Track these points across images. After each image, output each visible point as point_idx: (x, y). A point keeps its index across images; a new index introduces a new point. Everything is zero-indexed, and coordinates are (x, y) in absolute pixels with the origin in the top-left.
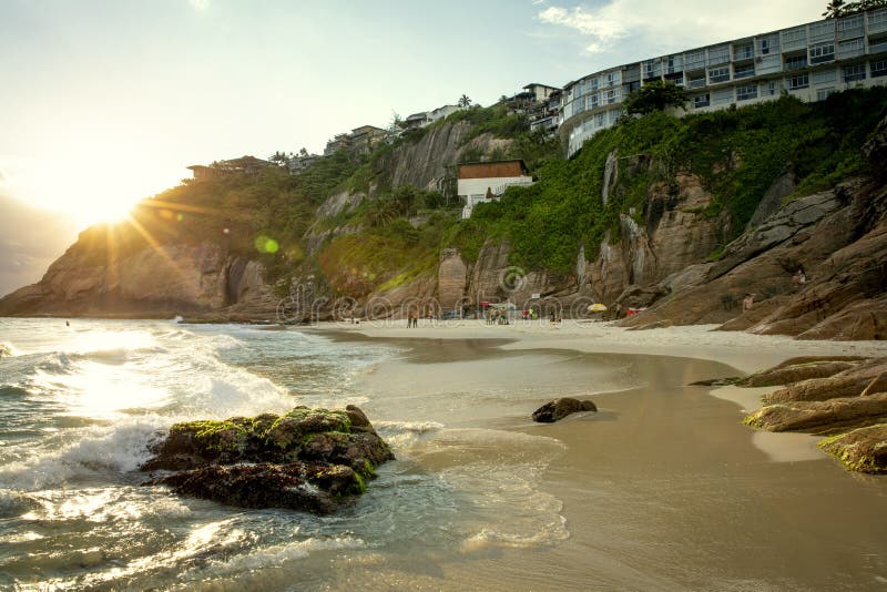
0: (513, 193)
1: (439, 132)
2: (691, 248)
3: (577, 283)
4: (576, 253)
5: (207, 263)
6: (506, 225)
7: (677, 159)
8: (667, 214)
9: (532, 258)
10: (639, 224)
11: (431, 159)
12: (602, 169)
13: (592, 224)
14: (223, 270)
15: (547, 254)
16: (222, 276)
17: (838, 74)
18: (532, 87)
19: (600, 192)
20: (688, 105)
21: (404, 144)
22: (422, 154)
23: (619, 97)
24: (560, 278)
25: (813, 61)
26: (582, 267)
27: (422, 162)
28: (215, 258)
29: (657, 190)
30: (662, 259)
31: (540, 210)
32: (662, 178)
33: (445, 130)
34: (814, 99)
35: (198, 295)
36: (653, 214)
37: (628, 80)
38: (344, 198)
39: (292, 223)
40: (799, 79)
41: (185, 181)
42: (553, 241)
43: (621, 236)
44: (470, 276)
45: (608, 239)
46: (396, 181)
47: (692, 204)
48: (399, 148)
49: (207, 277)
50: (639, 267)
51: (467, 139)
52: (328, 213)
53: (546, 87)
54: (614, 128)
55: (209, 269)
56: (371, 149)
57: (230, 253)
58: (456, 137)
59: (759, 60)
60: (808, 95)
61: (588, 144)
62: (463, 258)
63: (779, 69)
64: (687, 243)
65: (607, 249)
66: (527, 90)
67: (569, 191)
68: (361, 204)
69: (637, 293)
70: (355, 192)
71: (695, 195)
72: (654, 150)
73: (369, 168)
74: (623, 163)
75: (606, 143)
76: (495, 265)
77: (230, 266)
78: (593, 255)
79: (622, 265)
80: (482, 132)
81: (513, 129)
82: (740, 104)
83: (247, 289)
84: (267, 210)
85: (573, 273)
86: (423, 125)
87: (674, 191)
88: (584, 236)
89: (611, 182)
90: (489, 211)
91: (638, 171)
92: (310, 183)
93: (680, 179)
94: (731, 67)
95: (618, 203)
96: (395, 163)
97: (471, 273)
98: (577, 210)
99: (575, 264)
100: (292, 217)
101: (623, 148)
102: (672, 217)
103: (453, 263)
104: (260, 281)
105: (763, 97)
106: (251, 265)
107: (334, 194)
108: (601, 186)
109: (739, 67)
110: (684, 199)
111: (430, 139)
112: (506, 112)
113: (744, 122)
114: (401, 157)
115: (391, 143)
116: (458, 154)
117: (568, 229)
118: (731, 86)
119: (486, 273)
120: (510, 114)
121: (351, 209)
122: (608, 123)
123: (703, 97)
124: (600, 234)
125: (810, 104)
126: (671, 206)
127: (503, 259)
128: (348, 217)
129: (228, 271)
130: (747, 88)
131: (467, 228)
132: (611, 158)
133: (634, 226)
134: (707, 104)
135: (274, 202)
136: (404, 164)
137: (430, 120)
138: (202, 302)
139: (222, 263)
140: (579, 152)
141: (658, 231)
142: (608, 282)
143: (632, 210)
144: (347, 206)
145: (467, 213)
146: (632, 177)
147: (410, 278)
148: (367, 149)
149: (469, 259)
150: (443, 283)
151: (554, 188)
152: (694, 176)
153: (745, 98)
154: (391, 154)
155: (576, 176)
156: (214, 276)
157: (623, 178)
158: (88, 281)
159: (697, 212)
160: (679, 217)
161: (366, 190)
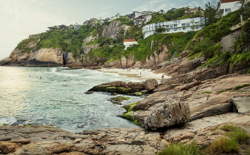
0: (134, 45)
1: (113, 23)
2: (164, 58)
3: (146, 63)
4: (146, 58)
5: (58, 53)
6: (133, 52)
7: (163, 43)
8: (161, 52)
9: (138, 58)
10: (157, 54)
11: (112, 30)
12: (151, 43)
13: (149, 53)
14: (62, 55)
15: (141, 58)
16: (62, 56)
17: (190, 28)
18: (134, 12)
19: (150, 47)
20: (166, 32)
21: (105, 25)
22: (110, 28)
23: (154, 29)
24: (143, 62)
25: (187, 25)
26: (147, 60)
27: (109, 30)
28: (60, 52)
29: (160, 48)
30: (160, 60)
31: (140, 49)
32: (160, 46)
33: (115, 23)
34: (186, 32)
35: (57, 61)
36: (159, 52)
37: (156, 26)
38: (91, 38)
39: (78, 44)
40: (184, 28)
41: (47, 31)
42: (142, 56)
43: (154, 55)
44: (127, 61)
45: (151, 56)
46: (103, 34)
47: (165, 51)
48: (104, 26)
49: (58, 56)
50: (156, 61)
51: (120, 25)
52: (87, 41)
53: (137, 12)
54: (153, 35)
55: (59, 54)
56: (95, 25)
57: (63, 51)
58: (117, 25)
59: (178, 24)
60: (185, 31)
61: (148, 37)
62: (126, 58)
63: (181, 26)
64: (164, 57)
65: (151, 58)
66: (133, 13)
67: (145, 46)
68: (95, 39)
69: (156, 66)
70: (93, 36)
71: (166, 49)
72: (160, 41)
73: (96, 30)
74: (154, 43)
75: (151, 38)
76: (132, 59)
77: (64, 54)
78: (149, 59)
79: (154, 60)
80: (123, 24)
81: (130, 24)
82: (174, 32)
83: (69, 59)
84: (71, 40)
85: (145, 61)
86: (109, 21)
87: (162, 48)
88: (147, 55)
89: (152, 46)
90: (130, 49)
91: (157, 44)
92: (81, 33)
93: (163, 46)
94: (173, 25)
95: (153, 50)
96: (103, 30)
97: (127, 60)
98: (146, 50)
99: (146, 59)
100: (78, 42)
101: (154, 40)
102: (162, 53)
103: (124, 59)
104: (72, 57)
105: (178, 31)
106: (69, 54)
107: (88, 36)
108: (150, 46)
109: (175, 25)
110: (164, 50)
111: (111, 25)
112: (128, 19)
113: (174, 36)
114: (104, 28)
115: (101, 24)
116: (118, 29)
117: (145, 53)
118: (173, 28)
119: (130, 61)
120: (130, 20)
121: (93, 41)
122: (152, 33)
123: (168, 30)
124: (150, 55)
125: (185, 33)
126: (162, 51)
127: (133, 58)
128: (92, 43)
129: (63, 55)
130: (176, 29)
131: (126, 52)
132: (152, 41)
133: (156, 54)
134: (169, 31)
135: (72, 38)
136: (105, 30)
137: (111, 20)
138: (58, 62)
139: (61, 53)
140: (146, 38)
141: (160, 55)
142: (151, 63)
143: (156, 51)
144: (92, 40)
145: (125, 49)
146: (156, 45)
147: (114, 60)
148: (94, 25)
149: (127, 58)
150: (122, 62)
151: (142, 45)
152: (166, 46)
153: (175, 30)
154: (101, 27)
155: (146, 43)
156: (60, 56)
157: (154, 45)
158: (23, 57)
159: (166, 52)
160: (163, 53)
161: (96, 36)
